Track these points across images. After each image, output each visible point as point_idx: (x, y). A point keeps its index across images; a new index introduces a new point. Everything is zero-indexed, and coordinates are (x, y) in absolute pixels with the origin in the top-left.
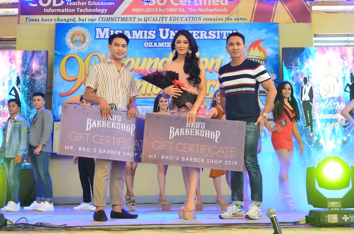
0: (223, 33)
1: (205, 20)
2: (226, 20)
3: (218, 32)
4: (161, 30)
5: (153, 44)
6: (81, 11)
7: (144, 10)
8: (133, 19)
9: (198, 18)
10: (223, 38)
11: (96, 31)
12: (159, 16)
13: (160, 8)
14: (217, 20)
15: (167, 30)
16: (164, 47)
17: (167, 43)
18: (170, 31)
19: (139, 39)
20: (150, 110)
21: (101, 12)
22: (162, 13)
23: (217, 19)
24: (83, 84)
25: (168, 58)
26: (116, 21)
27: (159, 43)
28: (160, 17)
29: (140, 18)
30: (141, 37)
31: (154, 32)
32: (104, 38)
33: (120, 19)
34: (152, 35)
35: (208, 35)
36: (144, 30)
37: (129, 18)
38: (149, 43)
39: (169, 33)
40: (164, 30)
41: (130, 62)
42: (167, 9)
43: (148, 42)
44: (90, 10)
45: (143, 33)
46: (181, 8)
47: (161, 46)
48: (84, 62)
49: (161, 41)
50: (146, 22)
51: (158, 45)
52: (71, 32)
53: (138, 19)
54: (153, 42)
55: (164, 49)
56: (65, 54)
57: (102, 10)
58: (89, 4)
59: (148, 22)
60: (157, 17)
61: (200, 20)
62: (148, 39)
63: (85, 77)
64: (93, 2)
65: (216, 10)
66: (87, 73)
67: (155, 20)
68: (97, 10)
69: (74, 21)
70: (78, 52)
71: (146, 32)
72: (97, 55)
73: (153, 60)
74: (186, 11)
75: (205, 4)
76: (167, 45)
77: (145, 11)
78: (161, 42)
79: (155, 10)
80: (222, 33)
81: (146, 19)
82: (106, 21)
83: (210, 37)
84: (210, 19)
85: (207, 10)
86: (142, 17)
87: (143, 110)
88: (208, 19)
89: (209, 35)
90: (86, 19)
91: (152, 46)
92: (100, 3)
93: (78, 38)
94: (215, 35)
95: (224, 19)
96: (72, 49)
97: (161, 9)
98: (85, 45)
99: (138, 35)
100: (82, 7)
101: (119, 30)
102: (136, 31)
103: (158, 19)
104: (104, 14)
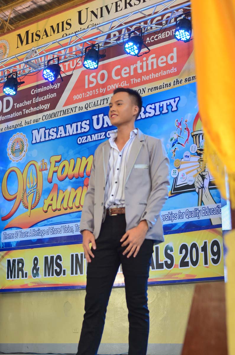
0: (163, 105)
1: (150, 90)
2: (174, 85)
3: (157, 105)
4: (95, 118)
5: (86, 139)
6: (27, 111)
7: (85, 95)
8: (74, 110)
9: (142, 90)
10: (163, 112)
11: (32, 134)
12: (99, 99)
13: (100, 88)
14: (163, 88)
15: (101, 116)
16: (98, 140)
17: (101, 133)
18: (104, 117)
19: (73, 135)
21: (44, 108)
22: (103, 94)
23: (163, 85)
24: (21, 202)
26: (58, 116)
27: (93, 136)
28: (101, 100)
29: (80, 107)
30: (75, 132)
31: (88, 122)
32: (40, 142)
33: (62, 113)
34: (85, 126)
35: (145, 112)
36: (77, 122)
37: (70, 109)
38: (83, 138)
39: (103, 120)
40: (98, 116)
41: (64, 166)
42: (108, 87)
43: (81, 137)
44: (36, 109)
45: (77, 126)
46: (124, 82)
47: (95, 140)
48: (22, 174)
49: (95, 132)
51: (91, 139)
52: (11, 141)
53: (79, 107)
54: (87, 136)
55: (98, 142)
56: (6, 168)
57: (45, 106)
58: (34, 102)
59: (89, 109)
60: (98, 101)
61: (144, 92)
62: (81, 133)
63: (23, 193)
64: (37, 98)
65: (163, 73)
66: (25, 188)
67: (96, 105)
68: (41, 107)
69: (21, 126)
70: (17, 164)
71: (79, 124)
72: (34, 164)
73: (87, 159)
74: (129, 84)
75: (150, 68)
76: (101, 136)
78: (95, 134)
79: (96, 92)
80: (161, 106)
81: (87, 106)
82: (49, 118)
83: (147, 115)
84: (156, 88)
85: (153, 76)
86: (83, 104)
87: (78, 227)
88: (153, 88)
89: (147, 112)
90: (31, 121)
91: (86, 141)
92: (43, 98)
93: (17, 147)
94: (153, 111)
95: (172, 84)
96: (12, 161)
97: (102, 89)
98: (23, 153)
99: (71, 129)
100: (28, 107)
101: (54, 128)
102: (70, 125)
103: (99, 102)
104: (47, 110)
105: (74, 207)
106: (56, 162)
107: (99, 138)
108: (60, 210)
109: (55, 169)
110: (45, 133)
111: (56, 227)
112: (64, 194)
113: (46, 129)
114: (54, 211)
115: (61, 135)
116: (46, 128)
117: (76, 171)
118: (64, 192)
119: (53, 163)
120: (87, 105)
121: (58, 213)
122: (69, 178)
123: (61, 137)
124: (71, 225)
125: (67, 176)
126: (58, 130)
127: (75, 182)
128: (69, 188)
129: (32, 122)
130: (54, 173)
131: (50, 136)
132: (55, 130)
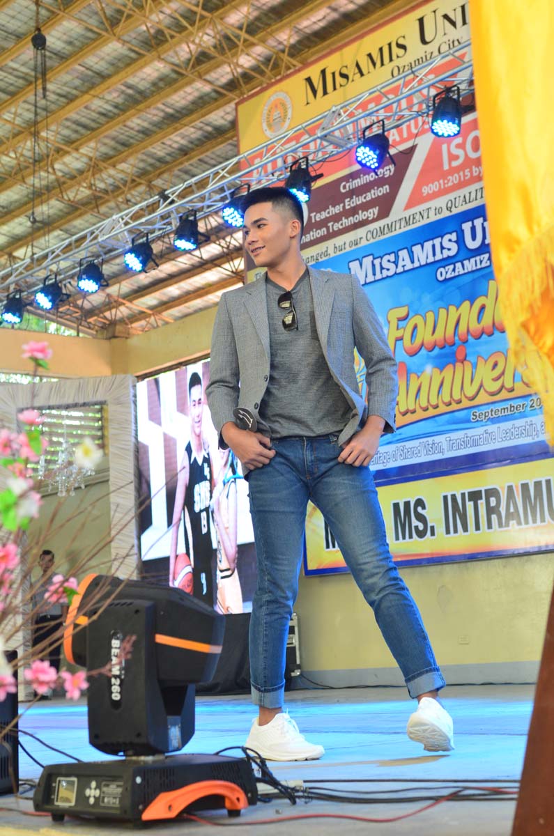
4: (467, 227)
5: (454, 270)
6: (337, 226)
7: (444, 184)
8: (425, 216)
11: (350, 269)
12: (472, 188)
13: (474, 167)
15: (478, 222)
16: (477, 270)
17: (482, 256)
18: (485, 224)
19: (427, 264)
20: (464, 442)
21: (368, 217)
22: (479, 179)
25: (487, 296)
26: (395, 230)
27: (466, 262)
28: (476, 190)
29: (438, 208)
30: (431, 259)
31: (454, 237)
32: (366, 283)
33: (403, 223)
34: (449, 244)
36: (433, 239)
37: (418, 214)
38: (447, 268)
39: (484, 229)
40: (473, 223)
41: (415, 327)
43: (444, 267)
44: (352, 220)
45: (434, 246)
47: (470, 270)
49: (469, 255)
50: (451, 211)
51: (464, 269)
53: (436, 209)
54: (454, 264)
55: (477, 275)
57: (370, 213)
58: (347, 207)
59: (455, 211)
60: (470, 193)
62: (443, 259)
64: (353, 198)
67: (467, 201)
68: (362, 216)
69: (327, 256)
71: (437, 241)
73: (457, 309)
76: (481, 262)
77: (446, 186)
78: (469, 259)
79: (465, 176)
81: (449, 205)
82: (379, 236)
86: (441, 202)
87: (451, 442)
90: (345, 244)
91: (453, 275)
92: (365, 198)
97: (477, 169)
99: (423, 254)
100: (336, 218)
101: (389, 254)
102: (419, 246)
103: (473, 196)
104: (374, 220)
105: (441, 405)
106: (400, 320)
107: (479, 267)
108: (414, 412)
109: (399, 334)
110: (373, 265)
111: (409, 444)
112: (420, 379)
113: (374, 258)
114: (404, 414)
115: (403, 266)
116: (375, 256)
117: (439, 334)
118: (418, 377)
119: (394, 322)
120: (450, 203)
121: (410, 418)
122: (426, 348)
123: (405, 272)
124: (437, 439)
125: (422, 345)
126: (397, 257)
127: (439, 357)
128: (429, 369)
129: (347, 245)
130: (398, 342)
131: (384, 271)
132: (392, 257)
